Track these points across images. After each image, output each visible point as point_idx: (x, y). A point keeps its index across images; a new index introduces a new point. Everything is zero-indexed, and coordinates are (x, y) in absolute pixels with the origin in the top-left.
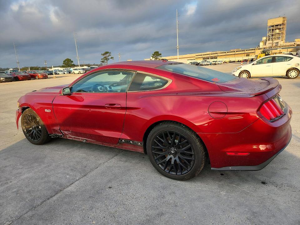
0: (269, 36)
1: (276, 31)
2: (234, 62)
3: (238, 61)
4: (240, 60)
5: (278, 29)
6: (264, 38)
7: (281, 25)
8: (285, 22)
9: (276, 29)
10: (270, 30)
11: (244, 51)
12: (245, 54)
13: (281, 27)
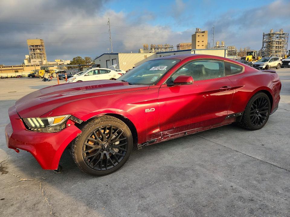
0: (31, 54)
1: (37, 51)
2: (7, 78)
3: (11, 77)
4: (13, 76)
5: (39, 49)
6: (27, 56)
7: (40, 46)
8: (43, 43)
9: (36, 49)
10: (31, 49)
11: (12, 67)
12: (14, 71)
13: (41, 47)
